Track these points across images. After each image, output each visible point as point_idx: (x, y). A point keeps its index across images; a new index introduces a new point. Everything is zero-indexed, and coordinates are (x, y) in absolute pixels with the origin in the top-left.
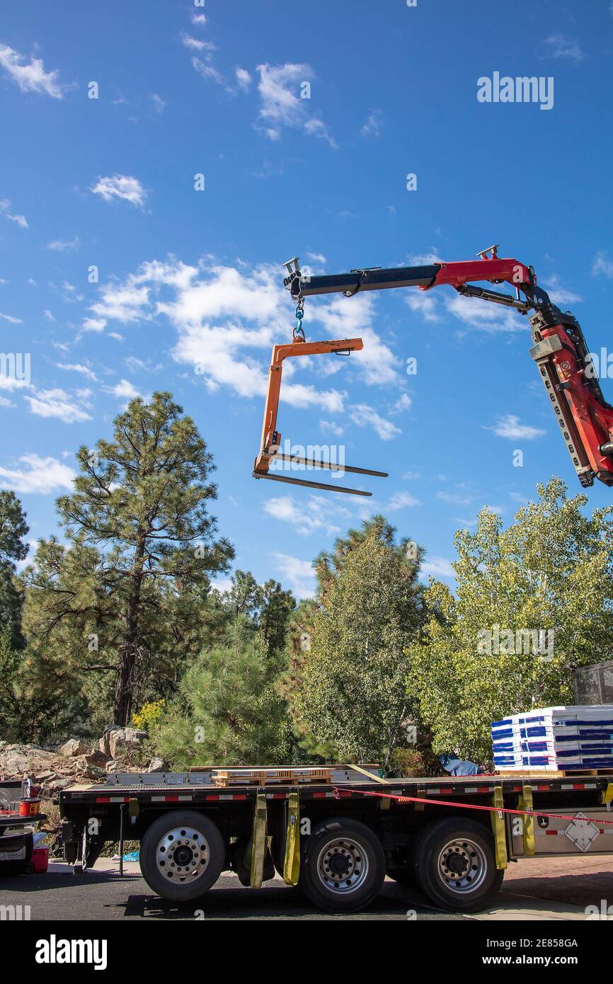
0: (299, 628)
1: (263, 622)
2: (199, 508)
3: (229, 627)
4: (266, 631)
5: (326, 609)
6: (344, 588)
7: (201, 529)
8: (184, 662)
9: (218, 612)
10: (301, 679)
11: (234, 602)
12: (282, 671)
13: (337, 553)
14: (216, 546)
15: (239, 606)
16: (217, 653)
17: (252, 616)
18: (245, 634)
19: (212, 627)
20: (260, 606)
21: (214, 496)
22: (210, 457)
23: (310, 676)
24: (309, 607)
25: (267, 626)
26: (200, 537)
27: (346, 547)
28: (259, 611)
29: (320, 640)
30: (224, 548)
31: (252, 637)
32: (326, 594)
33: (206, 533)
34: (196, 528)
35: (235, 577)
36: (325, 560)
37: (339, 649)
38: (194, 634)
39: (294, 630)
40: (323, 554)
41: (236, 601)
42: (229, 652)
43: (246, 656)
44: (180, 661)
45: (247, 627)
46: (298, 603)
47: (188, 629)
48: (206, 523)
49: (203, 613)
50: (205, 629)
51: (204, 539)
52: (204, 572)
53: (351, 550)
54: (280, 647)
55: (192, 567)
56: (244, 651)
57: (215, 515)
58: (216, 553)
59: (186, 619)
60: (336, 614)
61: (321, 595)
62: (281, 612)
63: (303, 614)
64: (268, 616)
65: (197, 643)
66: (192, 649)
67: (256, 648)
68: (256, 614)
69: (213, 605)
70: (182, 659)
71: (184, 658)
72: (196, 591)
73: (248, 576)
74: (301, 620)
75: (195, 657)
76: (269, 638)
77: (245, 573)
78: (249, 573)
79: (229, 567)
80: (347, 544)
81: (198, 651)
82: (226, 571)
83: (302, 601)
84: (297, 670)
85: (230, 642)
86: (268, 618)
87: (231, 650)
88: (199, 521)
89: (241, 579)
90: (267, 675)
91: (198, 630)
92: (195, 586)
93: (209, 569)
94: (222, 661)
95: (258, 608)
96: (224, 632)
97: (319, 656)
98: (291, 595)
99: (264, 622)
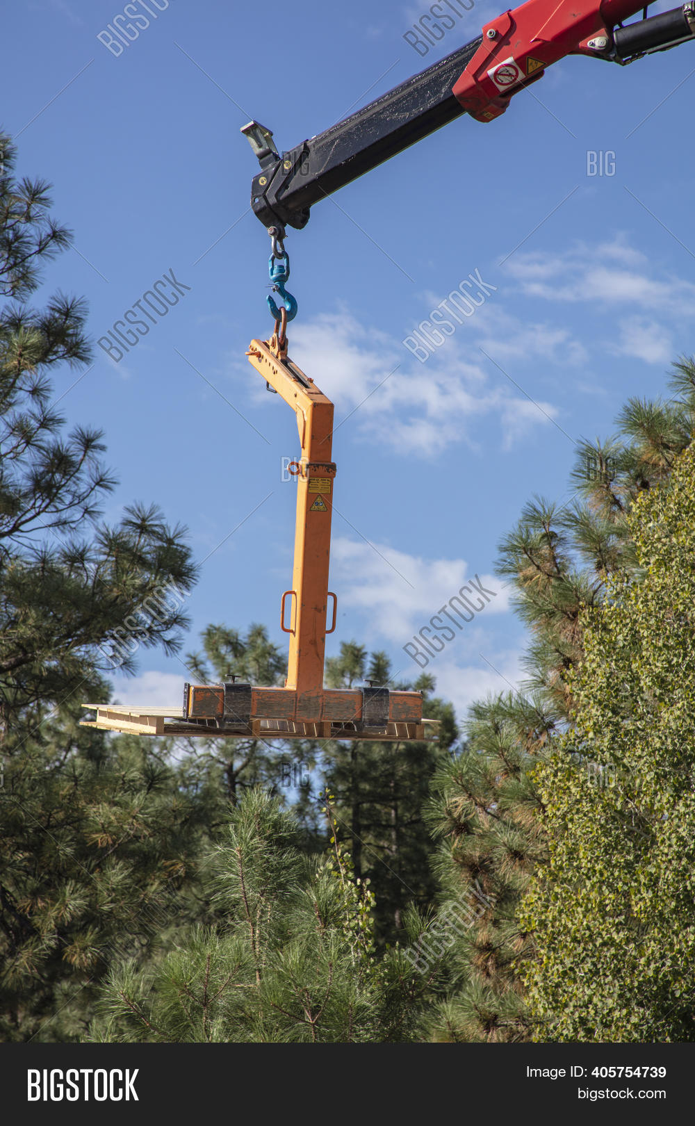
0: (483, 820)
1: (339, 815)
2: (24, 406)
3: (210, 855)
4: (357, 850)
5: (578, 731)
6: (635, 640)
7: (45, 488)
8: (47, 1022)
9: (161, 801)
10: (521, 1019)
11: (214, 752)
12: (443, 996)
13: (587, 503)
14: (115, 545)
15: (238, 764)
16: (176, 961)
17: (293, 795)
18: (277, 870)
19: (144, 862)
20: (319, 756)
21: (77, 351)
22: (35, 194)
23: (558, 1006)
24: (509, 730)
25: (357, 828)
26: (45, 519)
27: (623, 477)
28: (316, 777)
29: (572, 853)
30: (147, 545)
31: (306, 878)
32: (571, 672)
33: (68, 499)
34: (25, 485)
35: (203, 655)
36: (550, 537)
37: (653, 882)
38: (73, 902)
39: (464, 828)
40: (535, 517)
41: (222, 749)
42: (224, 949)
43: (293, 956)
44: (31, 1022)
45: (281, 843)
46: (462, 719)
47: (50, 886)
48: (61, 463)
49: (101, 813)
50: (117, 874)
51: (61, 524)
52: (80, 652)
53: (645, 485)
54: (419, 903)
55: (30, 642)
56: (281, 937)
57: (91, 425)
58: (119, 571)
59: (36, 847)
60: (621, 741)
61: (552, 675)
62: (403, 768)
63: (493, 763)
64: (354, 789)
65: (90, 937)
66: (75, 960)
67: (328, 917)
68: (306, 788)
69: (135, 774)
70: (38, 1012)
71: (46, 1006)
72: (58, 733)
73: (253, 645)
74: (489, 786)
75: (91, 995)
76: (372, 874)
77: (243, 634)
78: (259, 633)
79: (177, 620)
80: (628, 462)
81: (100, 970)
82: (169, 635)
83: (479, 712)
84: (498, 986)
85: (221, 913)
86: (354, 798)
87: (232, 942)
88: (30, 456)
89: (230, 658)
90: (385, 1022)
91: (87, 883)
92: (52, 712)
93: (99, 638)
94: (199, 988)
95: (311, 762)
96: (191, 877)
97: (578, 921)
98: (432, 696)
99: (342, 814)
